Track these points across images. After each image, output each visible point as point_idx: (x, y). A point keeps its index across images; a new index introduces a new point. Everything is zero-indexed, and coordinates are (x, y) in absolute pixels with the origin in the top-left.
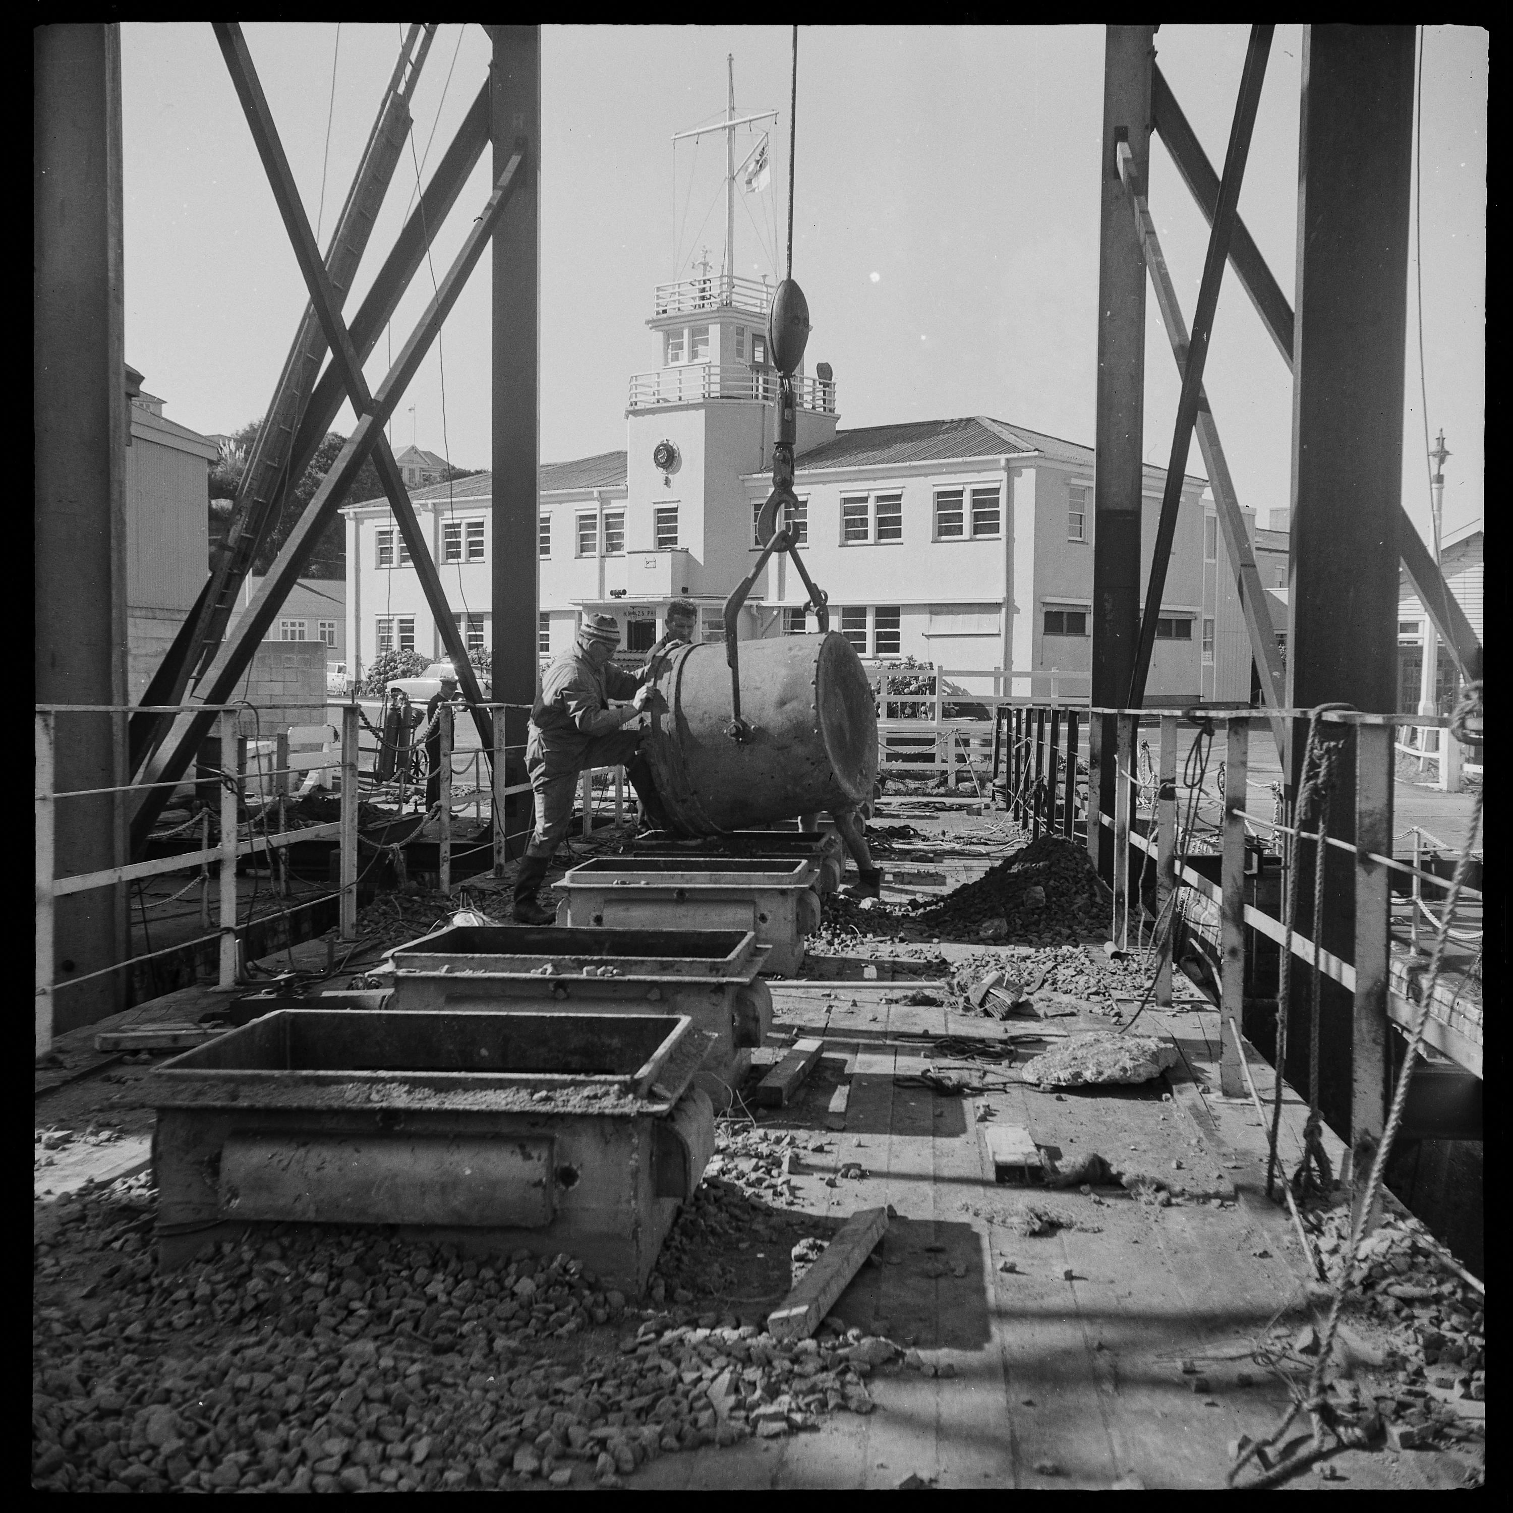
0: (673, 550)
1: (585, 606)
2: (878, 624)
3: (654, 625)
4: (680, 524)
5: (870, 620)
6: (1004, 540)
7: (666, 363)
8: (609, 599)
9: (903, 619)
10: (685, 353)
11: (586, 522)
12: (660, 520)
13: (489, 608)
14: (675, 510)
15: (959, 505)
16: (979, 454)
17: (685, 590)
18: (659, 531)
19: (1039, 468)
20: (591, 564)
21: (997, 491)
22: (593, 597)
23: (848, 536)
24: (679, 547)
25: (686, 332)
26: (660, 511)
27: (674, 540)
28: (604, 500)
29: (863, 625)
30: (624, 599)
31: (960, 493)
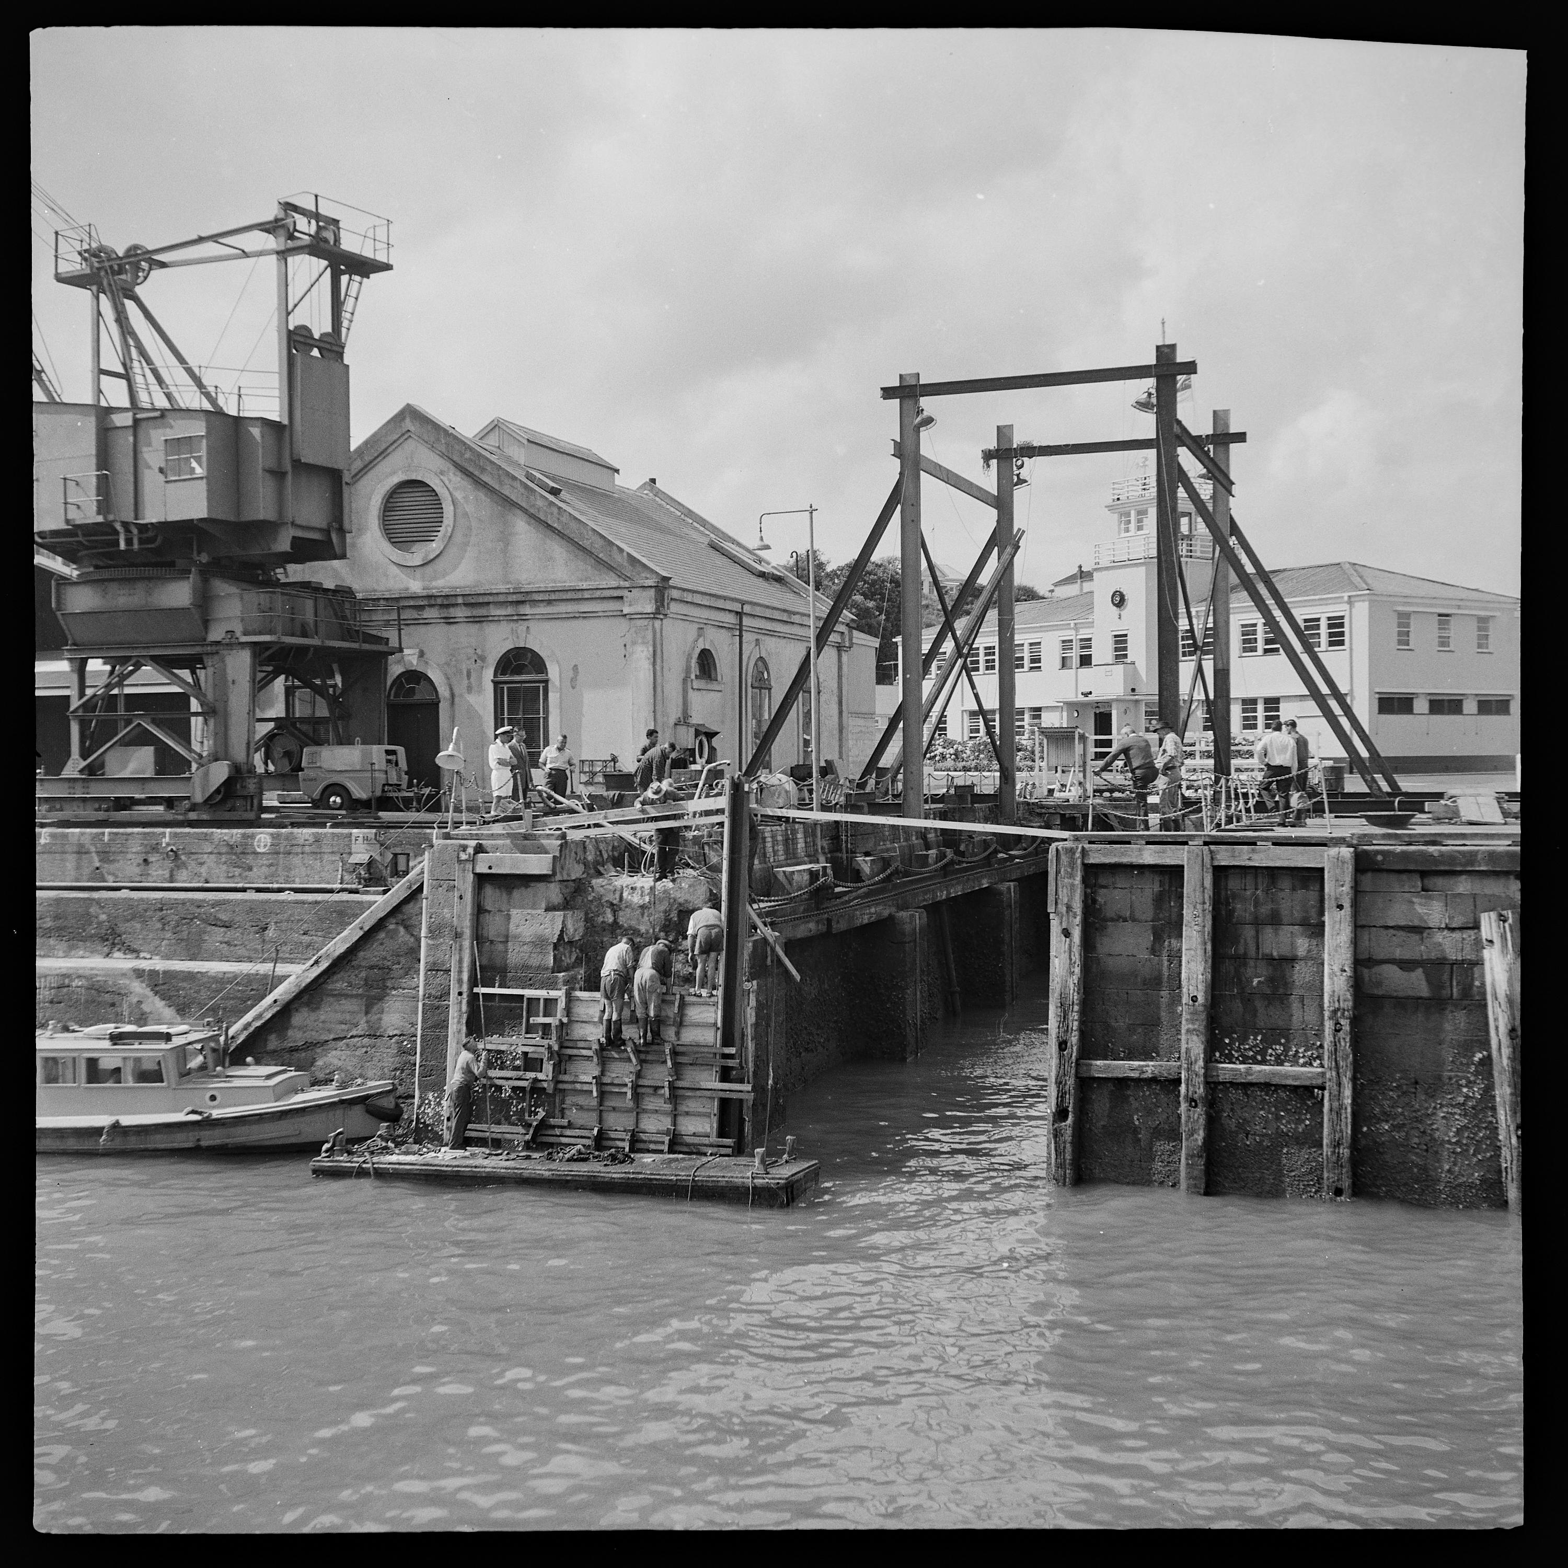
0: (1124, 663)
1: (1065, 703)
2: (1266, 710)
3: (1110, 715)
4: (1129, 645)
5: (1260, 707)
6: (1348, 651)
7: (1119, 533)
8: (1081, 698)
9: (1282, 706)
10: (1132, 526)
11: (1066, 644)
12: (1116, 642)
13: (997, 706)
14: (1126, 635)
15: (1318, 627)
16: (1332, 592)
17: (1133, 690)
18: (1116, 649)
19: (1371, 601)
20: (1069, 673)
21: (1342, 617)
22: (1071, 697)
23: (1245, 650)
24: (1129, 660)
25: (1133, 513)
26: (1116, 636)
27: (1125, 656)
28: (1076, 628)
29: (1255, 710)
30: (1090, 698)
31: (1318, 620)
